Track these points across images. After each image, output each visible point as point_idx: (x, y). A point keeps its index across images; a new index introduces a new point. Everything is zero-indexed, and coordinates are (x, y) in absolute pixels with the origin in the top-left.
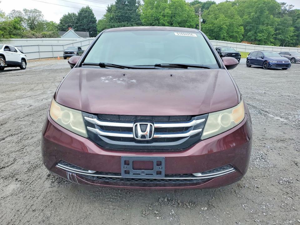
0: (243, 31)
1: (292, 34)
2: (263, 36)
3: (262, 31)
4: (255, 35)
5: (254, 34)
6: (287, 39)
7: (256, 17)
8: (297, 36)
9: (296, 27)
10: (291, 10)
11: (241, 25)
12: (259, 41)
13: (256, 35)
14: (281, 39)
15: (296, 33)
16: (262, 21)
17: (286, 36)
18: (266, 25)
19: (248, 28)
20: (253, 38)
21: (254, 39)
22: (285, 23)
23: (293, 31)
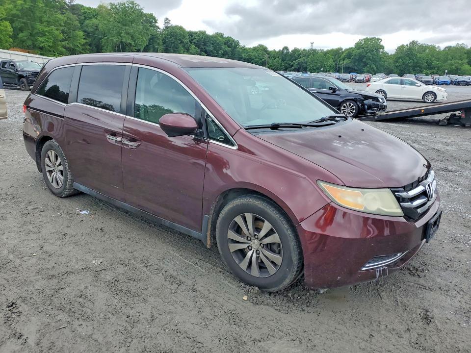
0: (10, 29)
1: (83, 41)
2: (47, 41)
3: (43, 34)
4: (32, 38)
5: (30, 37)
6: (78, 49)
7: (26, 8)
8: (90, 45)
9: (85, 31)
10: (72, 4)
11: (6, 19)
12: (41, 48)
13: (34, 40)
14: (68, 48)
15: (87, 41)
16: (38, 17)
17: (75, 43)
18: (45, 24)
19: (17, 24)
20: (29, 43)
21: (32, 46)
22: (70, 24)
23: (84, 37)
